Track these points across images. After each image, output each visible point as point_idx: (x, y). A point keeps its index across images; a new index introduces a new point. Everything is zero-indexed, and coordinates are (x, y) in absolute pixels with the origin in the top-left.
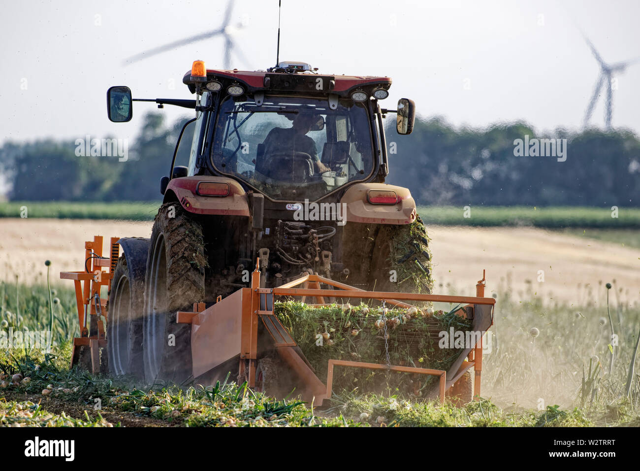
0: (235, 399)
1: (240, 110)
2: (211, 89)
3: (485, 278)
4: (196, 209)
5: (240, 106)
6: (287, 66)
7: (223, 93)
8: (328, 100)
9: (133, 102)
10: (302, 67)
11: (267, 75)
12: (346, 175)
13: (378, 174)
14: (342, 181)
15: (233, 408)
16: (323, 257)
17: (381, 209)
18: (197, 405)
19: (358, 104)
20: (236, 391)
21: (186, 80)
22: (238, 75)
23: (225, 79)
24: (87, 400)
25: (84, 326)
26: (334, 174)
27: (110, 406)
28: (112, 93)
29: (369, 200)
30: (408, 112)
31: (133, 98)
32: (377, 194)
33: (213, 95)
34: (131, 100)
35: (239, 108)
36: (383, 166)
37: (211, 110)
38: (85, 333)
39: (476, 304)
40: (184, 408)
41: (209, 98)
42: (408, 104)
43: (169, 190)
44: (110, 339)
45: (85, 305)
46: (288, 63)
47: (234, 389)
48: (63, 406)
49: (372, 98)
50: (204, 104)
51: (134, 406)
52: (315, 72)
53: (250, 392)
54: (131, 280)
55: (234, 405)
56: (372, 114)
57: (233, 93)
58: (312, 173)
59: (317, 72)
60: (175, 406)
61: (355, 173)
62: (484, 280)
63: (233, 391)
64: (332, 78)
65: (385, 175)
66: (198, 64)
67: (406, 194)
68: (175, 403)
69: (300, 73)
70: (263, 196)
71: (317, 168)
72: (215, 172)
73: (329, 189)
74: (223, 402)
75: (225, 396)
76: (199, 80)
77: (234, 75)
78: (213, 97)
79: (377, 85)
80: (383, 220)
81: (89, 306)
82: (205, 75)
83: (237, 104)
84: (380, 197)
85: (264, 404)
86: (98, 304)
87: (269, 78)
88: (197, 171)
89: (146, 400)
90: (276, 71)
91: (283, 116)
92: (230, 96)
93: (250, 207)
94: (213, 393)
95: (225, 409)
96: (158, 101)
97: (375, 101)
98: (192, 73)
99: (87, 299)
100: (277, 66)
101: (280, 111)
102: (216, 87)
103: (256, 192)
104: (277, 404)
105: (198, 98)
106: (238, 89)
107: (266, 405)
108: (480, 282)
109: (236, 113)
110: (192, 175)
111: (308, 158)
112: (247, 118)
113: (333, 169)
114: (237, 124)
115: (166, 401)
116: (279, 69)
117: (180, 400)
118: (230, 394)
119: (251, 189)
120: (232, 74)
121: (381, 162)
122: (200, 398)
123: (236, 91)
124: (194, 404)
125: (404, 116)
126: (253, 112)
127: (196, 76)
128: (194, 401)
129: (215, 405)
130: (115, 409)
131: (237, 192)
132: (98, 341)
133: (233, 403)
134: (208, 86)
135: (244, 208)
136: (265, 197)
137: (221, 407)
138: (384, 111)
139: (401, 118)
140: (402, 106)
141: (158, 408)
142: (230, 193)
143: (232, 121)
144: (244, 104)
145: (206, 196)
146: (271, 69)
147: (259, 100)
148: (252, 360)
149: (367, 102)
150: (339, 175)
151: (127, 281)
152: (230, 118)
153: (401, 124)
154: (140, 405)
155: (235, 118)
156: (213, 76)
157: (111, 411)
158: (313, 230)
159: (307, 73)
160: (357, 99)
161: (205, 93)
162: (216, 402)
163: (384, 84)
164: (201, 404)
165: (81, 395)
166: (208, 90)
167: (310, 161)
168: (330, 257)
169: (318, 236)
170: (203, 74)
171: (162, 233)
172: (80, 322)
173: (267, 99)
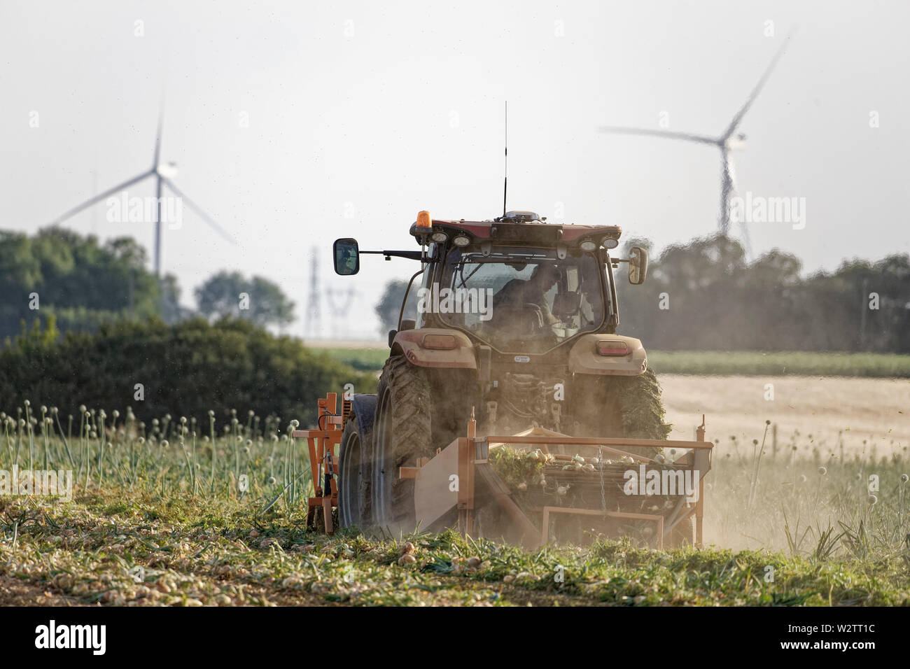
0: (736, 588)
1: (467, 261)
2: (437, 240)
3: (705, 423)
4: (422, 362)
5: (467, 257)
6: (515, 216)
7: (450, 243)
8: (556, 250)
9: (360, 254)
10: (530, 216)
11: (493, 225)
12: (576, 327)
13: (608, 325)
14: (572, 332)
15: (734, 598)
16: (552, 409)
17: (611, 360)
18: (690, 595)
19: (588, 253)
20: (738, 578)
21: (413, 231)
22: (464, 225)
23: (451, 230)
24: (557, 589)
25: (318, 485)
26: (564, 325)
27: (585, 596)
28: (338, 245)
29: (598, 351)
30: (640, 261)
31: (360, 250)
32: (606, 345)
33: (439, 247)
34: (358, 253)
35: (466, 259)
36: (613, 317)
37: (438, 261)
38: (319, 493)
39: (696, 448)
40: (675, 599)
41: (435, 249)
42: (640, 253)
43: (395, 343)
44: (341, 494)
45: (319, 465)
46: (517, 212)
47: (735, 576)
48: (528, 595)
49: (601, 247)
50: (430, 255)
51: (614, 597)
52: (544, 222)
53: (754, 580)
54: (361, 437)
55: (735, 595)
56: (602, 264)
57: (459, 244)
58: (541, 324)
59: (546, 221)
60: (664, 596)
61: (585, 324)
62: (703, 425)
63: (734, 578)
64: (560, 227)
65: (615, 325)
66: (423, 215)
67: (638, 345)
68: (663, 593)
69: (528, 223)
70: (490, 349)
71: (546, 320)
72: (442, 325)
73: (559, 340)
74: (722, 591)
75: (725, 584)
76: (424, 230)
77: (460, 225)
78: (439, 248)
79: (607, 234)
80: (613, 371)
81: (323, 464)
82: (431, 226)
83: (464, 255)
84: (610, 348)
85: (771, 594)
86: (330, 463)
87: (495, 229)
88: (424, 323)
89: (629, 589)
90: (503, 221)
91: (511, 267)
92: (457, 247)
93: (477, 360)
94: (710, 580)
95: (724, 600)
96: (385, 253)
97: (605, 251)
98: (418, 224)
99: (321, 458)
100: (504, 216)
101: (507, 262)
102: (442, 238)
103: (483, 344)
104: (787, 594)
105: (423, 249)
106: (464, 239)
107: (774, 596)
108: (700, 427)
109: (462, 264)
110: (419, 328)
111: (537, 309)
112: (476, 270)
113: (564, 320)
114: (465, 276)
115: (653, 590)
116: (506, 218)
117: (669, 588)
118: (730, 582)
119: (479, 341)
120: (457, 225)
121: (611, 311)
122: (694, 586)
123: (462, 241)
124: (686, 593)
125: (636, 265)
126: (482, 263)
127: (421, 227)
128: (686, 590)
129: (712, 594)
130: (591, 600)
131: (464, 344)
132: (331, 500)
133: (735, 592)
134: (434, 237)
135: (470, 361)
136: (492, 349)
137: (719, 597)
138: (615, 261)
139: (633, 267)
140: (634, 255)
141: (643, 598)
142: (457, 345)
143: (459, 272)
144: (470, 255)
145: (432, 349)
146: (499, 219)
147: (486, 251)
148: (469, 510)
149: (597, 251)
150: (570, 326)
151: (358, 438)
152: (457, 269)
153: (633, 274)
154: (622, 594)
155: (461, 269)
156: (438, 226)
157: (587, 602)
158: (541, 382)
159: (535, 222)
160: (586, 249)
161: (432, 244)
162: (713, 591)
163: (614, 233)
164: (695, 594)
165: (551, 582)
166: (434, 241)
167: (539, 313)
168: (559, 410)
169: (546, 388)
170: (428, 225)
171: (387, 387)
172: (315, 482)
173: (495, 249)
